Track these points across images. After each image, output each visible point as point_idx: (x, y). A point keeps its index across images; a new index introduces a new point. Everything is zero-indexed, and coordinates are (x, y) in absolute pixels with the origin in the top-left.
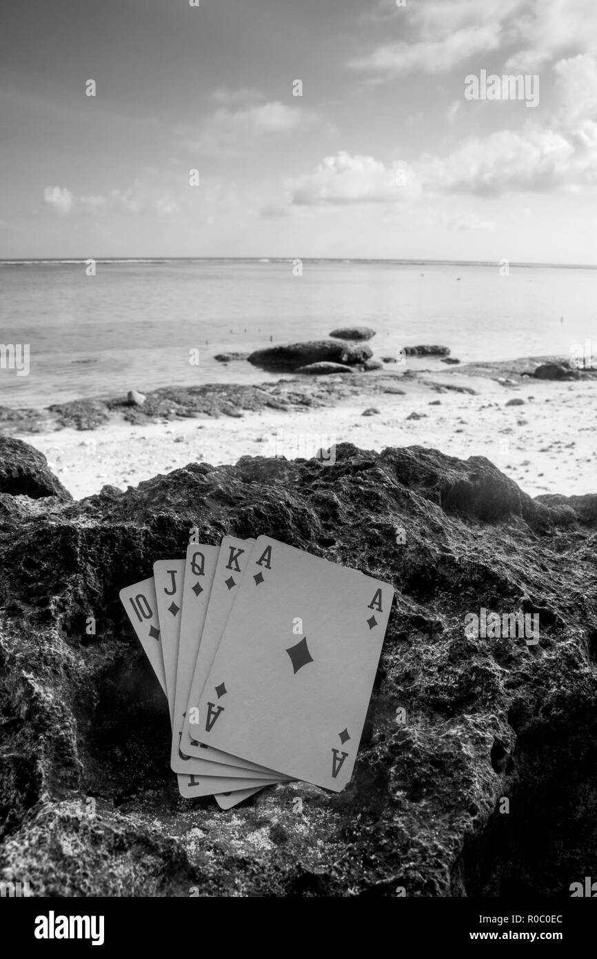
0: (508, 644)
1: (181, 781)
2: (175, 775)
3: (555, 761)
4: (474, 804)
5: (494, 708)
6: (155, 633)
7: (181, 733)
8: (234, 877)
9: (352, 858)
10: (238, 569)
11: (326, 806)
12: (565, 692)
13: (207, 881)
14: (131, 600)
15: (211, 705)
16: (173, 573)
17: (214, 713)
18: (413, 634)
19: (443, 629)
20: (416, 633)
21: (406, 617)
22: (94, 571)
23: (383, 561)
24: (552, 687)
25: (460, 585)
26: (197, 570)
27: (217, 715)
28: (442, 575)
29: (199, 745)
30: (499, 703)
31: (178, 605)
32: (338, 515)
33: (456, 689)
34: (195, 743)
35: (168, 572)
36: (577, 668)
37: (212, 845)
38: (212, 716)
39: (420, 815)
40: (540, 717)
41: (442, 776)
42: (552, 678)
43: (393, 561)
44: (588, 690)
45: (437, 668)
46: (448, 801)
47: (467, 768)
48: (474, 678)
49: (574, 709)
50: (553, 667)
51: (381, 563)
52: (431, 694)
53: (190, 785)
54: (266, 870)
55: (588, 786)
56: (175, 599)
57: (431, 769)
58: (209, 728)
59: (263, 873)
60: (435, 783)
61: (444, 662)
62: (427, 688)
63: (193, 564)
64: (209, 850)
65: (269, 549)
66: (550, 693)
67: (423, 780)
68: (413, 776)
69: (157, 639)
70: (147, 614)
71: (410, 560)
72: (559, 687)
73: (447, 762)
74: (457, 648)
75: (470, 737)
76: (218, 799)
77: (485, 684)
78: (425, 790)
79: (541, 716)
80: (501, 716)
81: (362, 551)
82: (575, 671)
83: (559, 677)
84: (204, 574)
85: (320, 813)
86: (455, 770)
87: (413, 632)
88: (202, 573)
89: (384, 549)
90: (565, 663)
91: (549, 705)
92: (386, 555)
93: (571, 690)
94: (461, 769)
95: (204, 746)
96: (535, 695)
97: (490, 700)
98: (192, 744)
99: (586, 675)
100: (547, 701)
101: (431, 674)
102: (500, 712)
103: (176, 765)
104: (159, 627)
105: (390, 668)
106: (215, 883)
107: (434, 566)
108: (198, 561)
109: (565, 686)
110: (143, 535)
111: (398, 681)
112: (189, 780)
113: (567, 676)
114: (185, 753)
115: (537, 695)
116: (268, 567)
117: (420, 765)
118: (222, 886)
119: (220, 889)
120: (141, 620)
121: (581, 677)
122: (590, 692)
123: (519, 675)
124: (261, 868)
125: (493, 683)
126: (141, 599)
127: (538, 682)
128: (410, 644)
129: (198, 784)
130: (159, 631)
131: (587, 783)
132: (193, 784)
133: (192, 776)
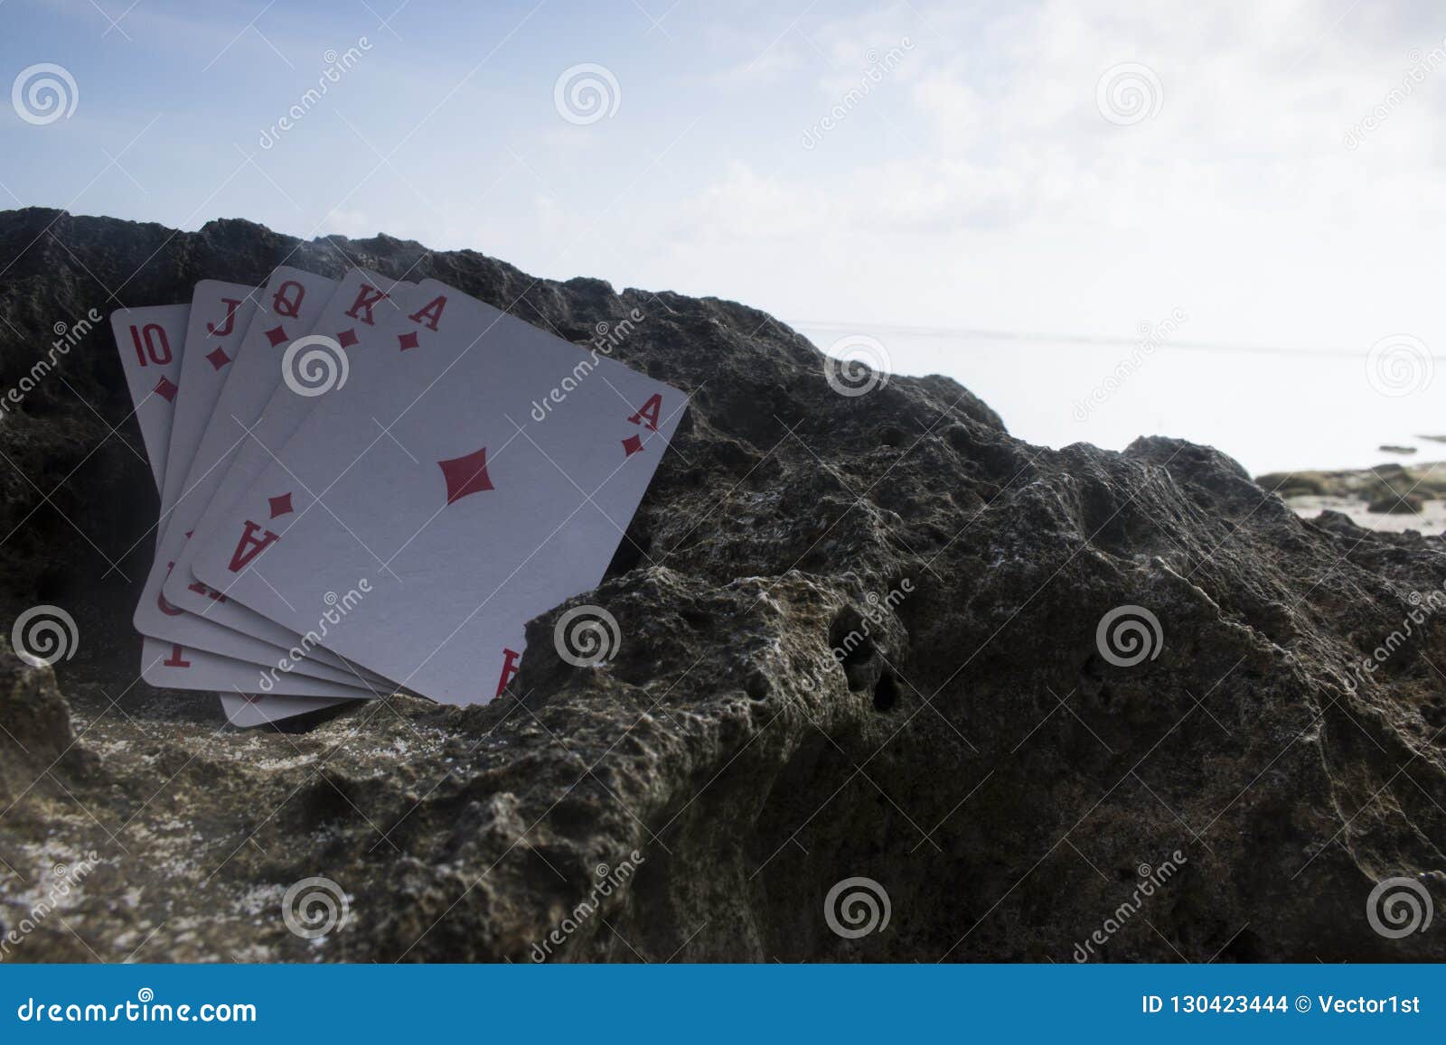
0: (907, 484)
1: (147, 649)
2: (141, 638)
3: (1001, 720)
4: (759, 675)
5: (857, 565)
6: (168, 390)
7: (171, 565)
8: (176, 791)
9: (449, 760)
10: (369, 320)
11: (454, 727)
12: (1022, 566)
13: (107, 784)
14: (134, 329)
15: (251, 526)
16: (232, 304)
17: (254, 541)
18: (716, 473)
19: (782, 470)
20: (723, 473)
21: (705, 443)
22: (74, 281)
23: (681, 370)
24: (996, 559)
25: (831, 420)
26: (283, 307)
27: (260, 546)
28: (796, 404)
29: (207, 594)
30: (869, 558)
31: (228, 354)
32: (607, 306)
33: (784, 547)
34: (199, 587)
35: (224, 300)
36: (1054, 528)
37: (160, 746)
38: (250, 547)
39: (633, 696)
40: (967, 616)
41: (706, 642)
42: (995, 541)
43: (699, 370)
44: (1075, 570)
45: (752, 520)
46: (704, 677)
47: (763, 624)
48: (823, 523)
49: (1043, 606)
50: (999, 523)
51: (674, 371)
52: (732, 558)
53: (167, 663)
54: (255, 787)
55: (1077, 791)
56: (227, 344)
57: (677, 621)
58: (236, 565)
59: (248, 790)
60: (683, 650)
61: (768, 510)
62: (725, 548)
63: (279, 297)
64: (151, 755)
65: (441, 301)
66: (991, 569)
67: (658, 641)
68: (636, 634)
69: (170, 400)
70: (160, 355)
71: (732, 371)
72: (1010, 556)
73: (720, 618)
74: (798, 487)
75: (786, 588)
76: (227, 704)
77: (845, 534)
78: (659, 663)
79: (971, 613)
80: (870, 582)
81: (640, 351)
82: (1046, 531)
83: (1012, 540)
84: (296, 316)
85: (437, 737)
86: (735, 630)
87: (716, 470)
88: (293, 311)
89: (684, 352)
90: (1026, 517)
91: (987, 593)
92: (688, 362)
93: (1036, 564)
94: (747, 628)
95: (216, 595)
96: (958, 569)
97: (848, 554)
98: (191, 587)
99: (1073, 543)
100: (983, 585)
101: (739, 529)
102: (869, 571)
103: (146, 618)
104: (178, 382)
105: (660, 528)
106: (126, 791)
107: (783, 387)
108: (291, 294)
109: (1021, 556)
110: (192, 241)
111: (668, 544)
112: (169, 656)
113: (1030, 541)
114: (172, 600)
115: (961, 571)
116: (433, 326)
117: (656, 612)
118: (138, 798)
119: (133, 803)
120: (143, 363)
121: (1060, 543)
122: (1079, 576)
123: (923, 530)
124: (245, 782)
125: (860, 525)
126: (154, 334)
127: (963, 548)
128: (708, 489)
129: (187, 664)
130: (177, 388)
131: (1075, 782)
132: (176, 662)
133: (178, 649)
